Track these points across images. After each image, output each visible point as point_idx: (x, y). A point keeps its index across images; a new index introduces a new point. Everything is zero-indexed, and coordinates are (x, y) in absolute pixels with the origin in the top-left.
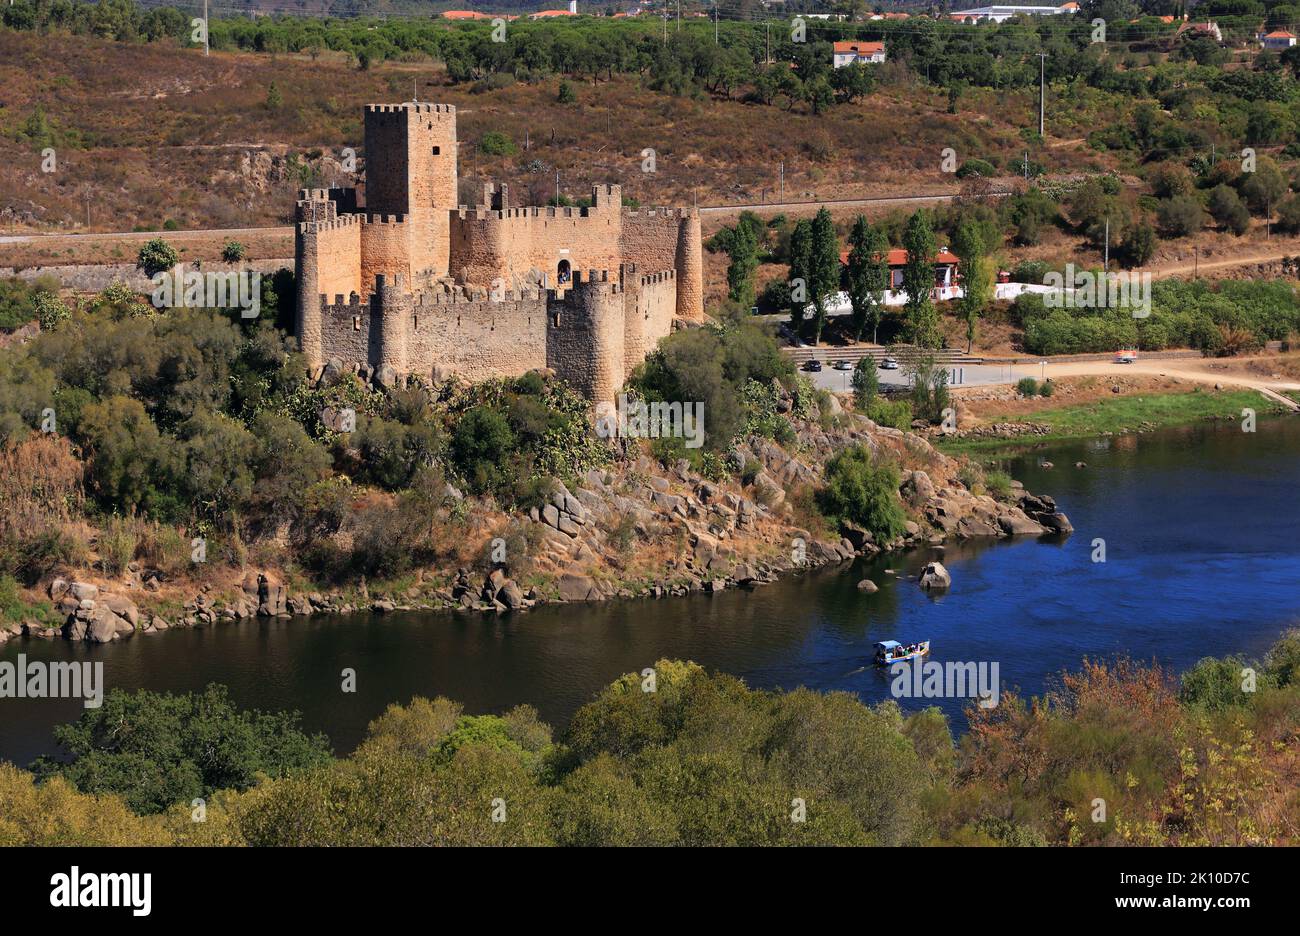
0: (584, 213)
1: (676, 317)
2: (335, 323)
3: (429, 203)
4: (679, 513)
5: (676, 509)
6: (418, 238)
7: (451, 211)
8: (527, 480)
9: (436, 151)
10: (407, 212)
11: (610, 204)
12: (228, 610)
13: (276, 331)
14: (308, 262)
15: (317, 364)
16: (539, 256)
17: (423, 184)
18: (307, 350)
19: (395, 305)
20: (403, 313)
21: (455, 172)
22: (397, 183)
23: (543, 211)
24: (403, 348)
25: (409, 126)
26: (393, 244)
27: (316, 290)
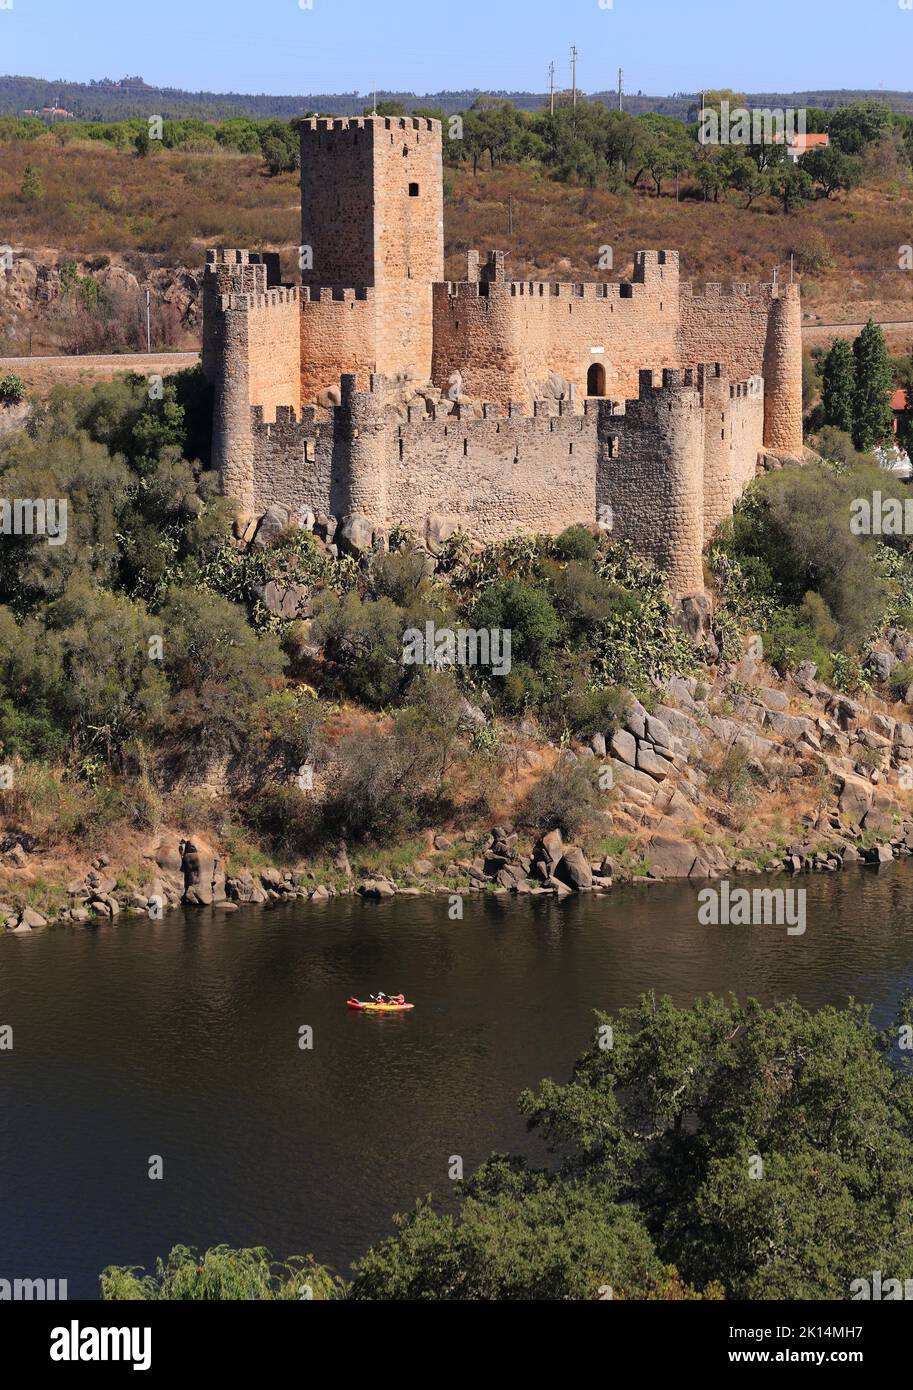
0: (626, 292)
1: (763, 451)
2: (275, 452)
3: (404, 271)
4: (810, 743)
5: (804, 737)
6: (388, 324)
7: (435, 284)
8: (585, 692)
9: (414, 190)
10: (372, 284)
11: (663, 280)
12: (138, 896)
13: (186, 463)
14: (234, 355)
15: (248, 516)
16: (560, 356)
17: (396, 241)
18: (233, 491)
19: (371, 422)
20: (382, 435)
21: (441, 224)
22: (355, 239)
23: (566, 290)
24: (383, 489)
25: (376, 150)
26: (350, 333)
27: (246, 399)
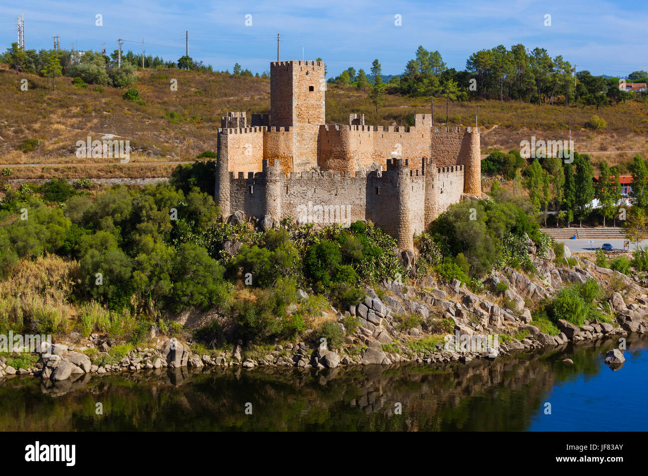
0: (407, 130)
1: (463, 194)
2: (238, 190)
3: (307, 120)
4: (450, 313)
5: (448, 311)
6: (299, 141)
7: (320, 126)
9: (311, 89)
10: (292, 125)
11: (424, 124)
12: (149, 365)
13: (202, 194)
14: (223, 152)
15: (227, 215)
16: (378, 155)
17: (303, 109)
18: (221, 206)
19: (274, 178)
20: (278, 184)
21: (324, 102)
22: (287, 108)
23: (380, 128)
24: (279, 205)
25: (294, 73)
26: (282, 144)
27: (227, 169)
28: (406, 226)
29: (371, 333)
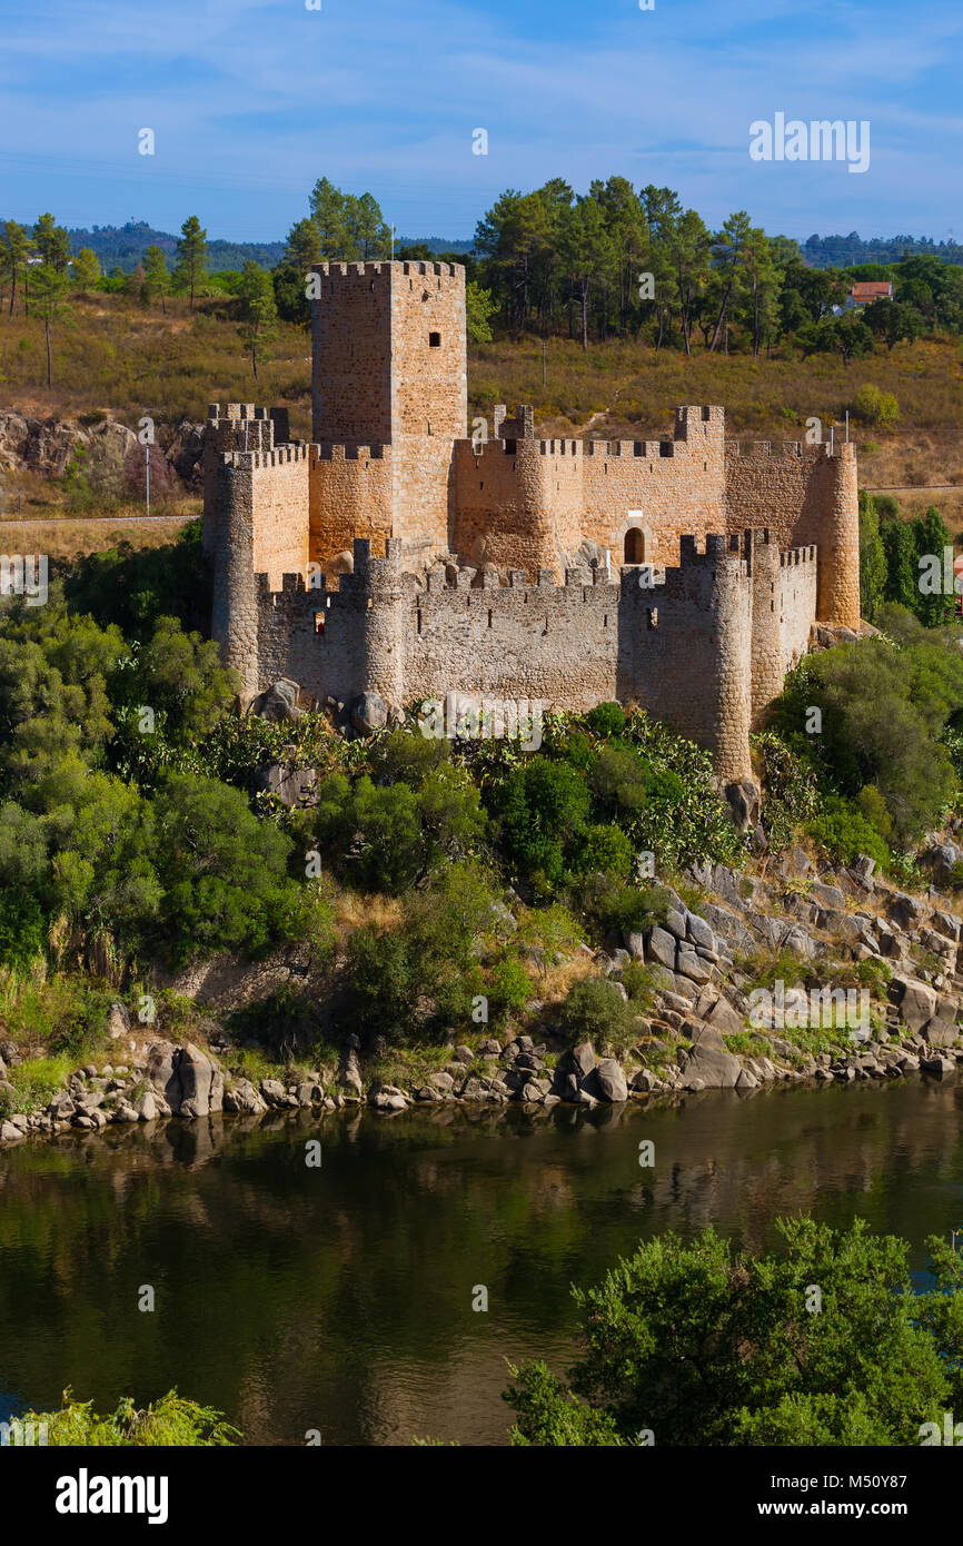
0: (666, 451)
1: (816, 625)
3: (424, 428)
4: (867, 943)
5: (861, 938)
6: (406, 485)
7: (457, 442)
9: (435, 340)
10: (389, 441)
11: (707, 436)
12: (129, 1109)
13: (184, 635)
14: (238, 518)
16: (594, 520)
17: (415, 395)
18: (235, 668)
19: (387, 590)
20: (398, 605)
21: (464, 377)
22: (370, 392)
23: (601, 447)
24: (400, 665)
25: (394, 297)
26: (364, 494)
27: (249, 565)
28: (736, 716)
29: (691, 1005)
